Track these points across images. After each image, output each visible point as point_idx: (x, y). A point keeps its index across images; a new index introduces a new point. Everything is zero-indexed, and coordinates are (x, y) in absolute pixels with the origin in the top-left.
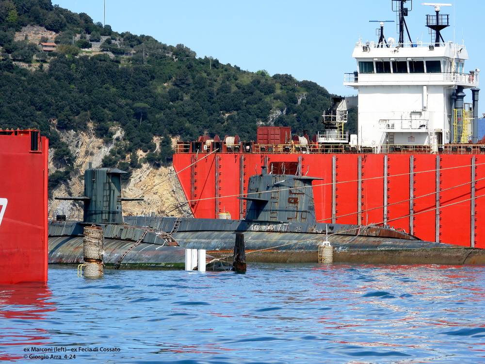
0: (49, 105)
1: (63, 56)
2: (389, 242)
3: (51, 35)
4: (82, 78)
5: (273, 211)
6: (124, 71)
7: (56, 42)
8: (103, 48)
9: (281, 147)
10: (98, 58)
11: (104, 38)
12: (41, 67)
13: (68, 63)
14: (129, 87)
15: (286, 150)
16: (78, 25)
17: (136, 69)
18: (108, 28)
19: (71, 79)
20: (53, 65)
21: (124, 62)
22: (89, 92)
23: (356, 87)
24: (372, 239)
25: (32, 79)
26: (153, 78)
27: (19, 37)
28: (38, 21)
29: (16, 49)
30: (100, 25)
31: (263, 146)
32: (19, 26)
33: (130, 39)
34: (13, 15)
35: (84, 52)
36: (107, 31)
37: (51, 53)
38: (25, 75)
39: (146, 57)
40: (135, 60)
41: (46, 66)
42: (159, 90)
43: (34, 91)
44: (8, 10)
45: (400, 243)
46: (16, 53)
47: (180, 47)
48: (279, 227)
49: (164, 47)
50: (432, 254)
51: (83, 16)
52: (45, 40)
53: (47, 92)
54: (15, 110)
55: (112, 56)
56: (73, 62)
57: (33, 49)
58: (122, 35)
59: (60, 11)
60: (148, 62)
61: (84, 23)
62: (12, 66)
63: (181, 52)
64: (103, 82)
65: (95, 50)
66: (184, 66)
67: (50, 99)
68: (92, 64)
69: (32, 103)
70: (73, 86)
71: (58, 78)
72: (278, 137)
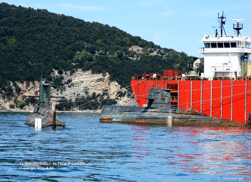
0: (139, 71)
1: (144, 55)
2: (194, 116)
3: (141, 49)
4: (150, 62)
5: (156, 103)
6: (164, 60)
7: (142, 51)
8: (158, 53)
9: (172, 78)
10: (155, 56)
11: (158, 50)
12: (137, 59)
13: (146, 57)
14: (165, 65)
15: (173, 79)
16: (150, 45)
17: (168, 60)
18: (159, 46)
19: (147, 63)
20: (141, 58)
21: (164, 57)
22: (152, 67)
23: (204, 54)
24: (188, 115)
25: (134, 62)
26: (173, 62)
27: (130, 49)
28: (137, 44)
29: (129, 53)
30: (157, 45)
31: (165, 77)
32: (130, 46)
33: (166, 50)
34: (129, 42)
35: (151, 54)
36: (159, 47)
37: (140, 54)
38: (132, 61)
39: (171, 56)
40: (168, 57)
41: (139, 58)
42: (175, 66)
43: (135, 66)
44: (127, 40)
45: (198, 117)
46: (129, 54)
47: (182, 52)
48: (157, 110)
49: (177, 53)
50: (208, 122)
51: (151, 42)
52: (139, 50)
53: (139, 67)
54: (128, 72)
55: (160, 55)
56: (148, 57)
57: (135, 53)
58: (164, 49)
59: (144, 41)
60: (172, 57)
61: (152, 45)
62: (128, 58)
63: (183, 54)
64: (157, 64)
65: (155, 53)
66: (183, 59)
67: (140, 69)
68: (154, 58)
69: (134, 70)
70: (147, 65)
71: (142, 62)
72: (171, 74)
